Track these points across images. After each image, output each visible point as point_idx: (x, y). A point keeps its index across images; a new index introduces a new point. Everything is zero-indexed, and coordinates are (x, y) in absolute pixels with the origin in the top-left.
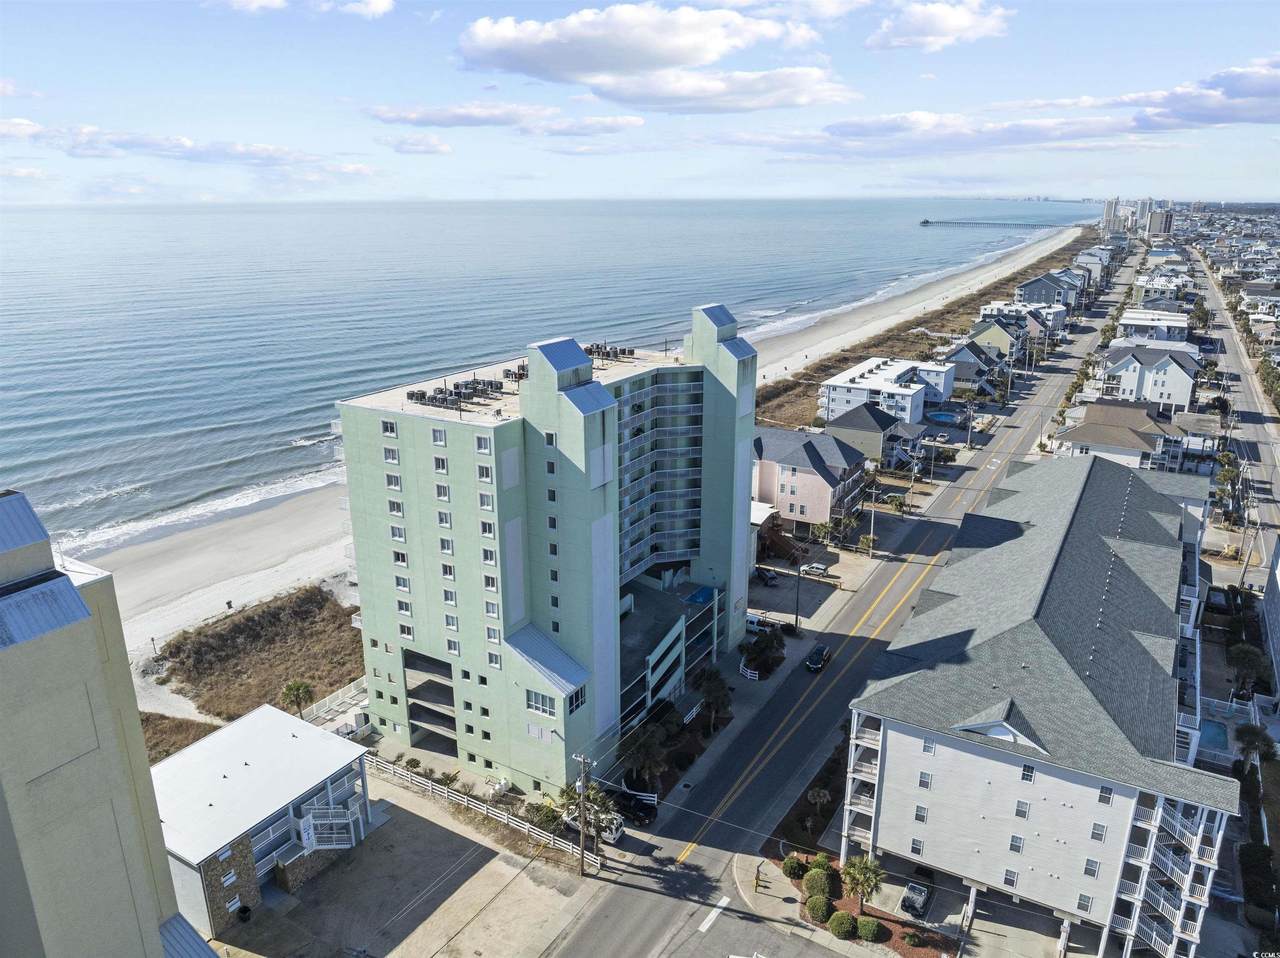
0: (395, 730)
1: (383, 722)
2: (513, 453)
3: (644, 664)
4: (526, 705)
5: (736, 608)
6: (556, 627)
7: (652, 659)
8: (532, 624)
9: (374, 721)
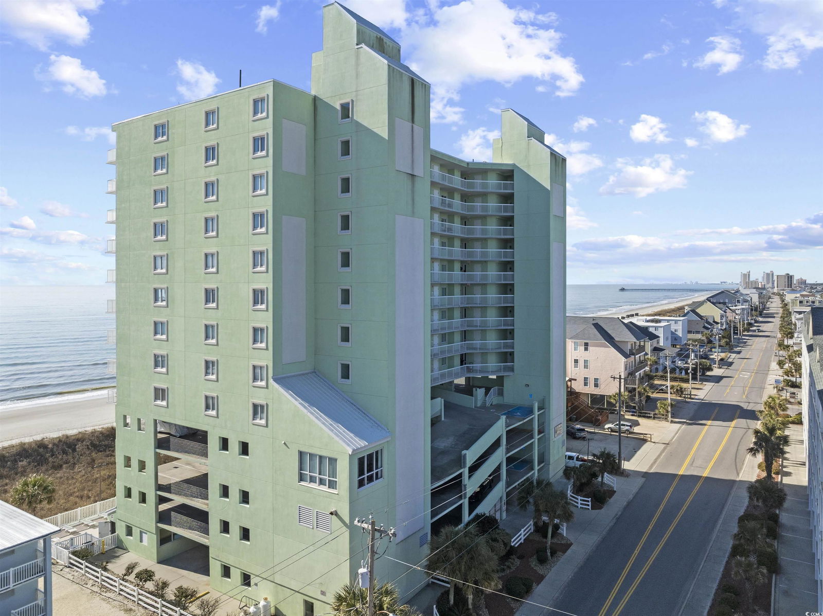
0: (141, 541)
1: (129, 532)
2: (300, 132)
3: (459, 461)
4: (297, 478)
5: (555, 432)
6: (346, 371)
7: (471, 455)
8: (315, 372)
9: (121, 530)
